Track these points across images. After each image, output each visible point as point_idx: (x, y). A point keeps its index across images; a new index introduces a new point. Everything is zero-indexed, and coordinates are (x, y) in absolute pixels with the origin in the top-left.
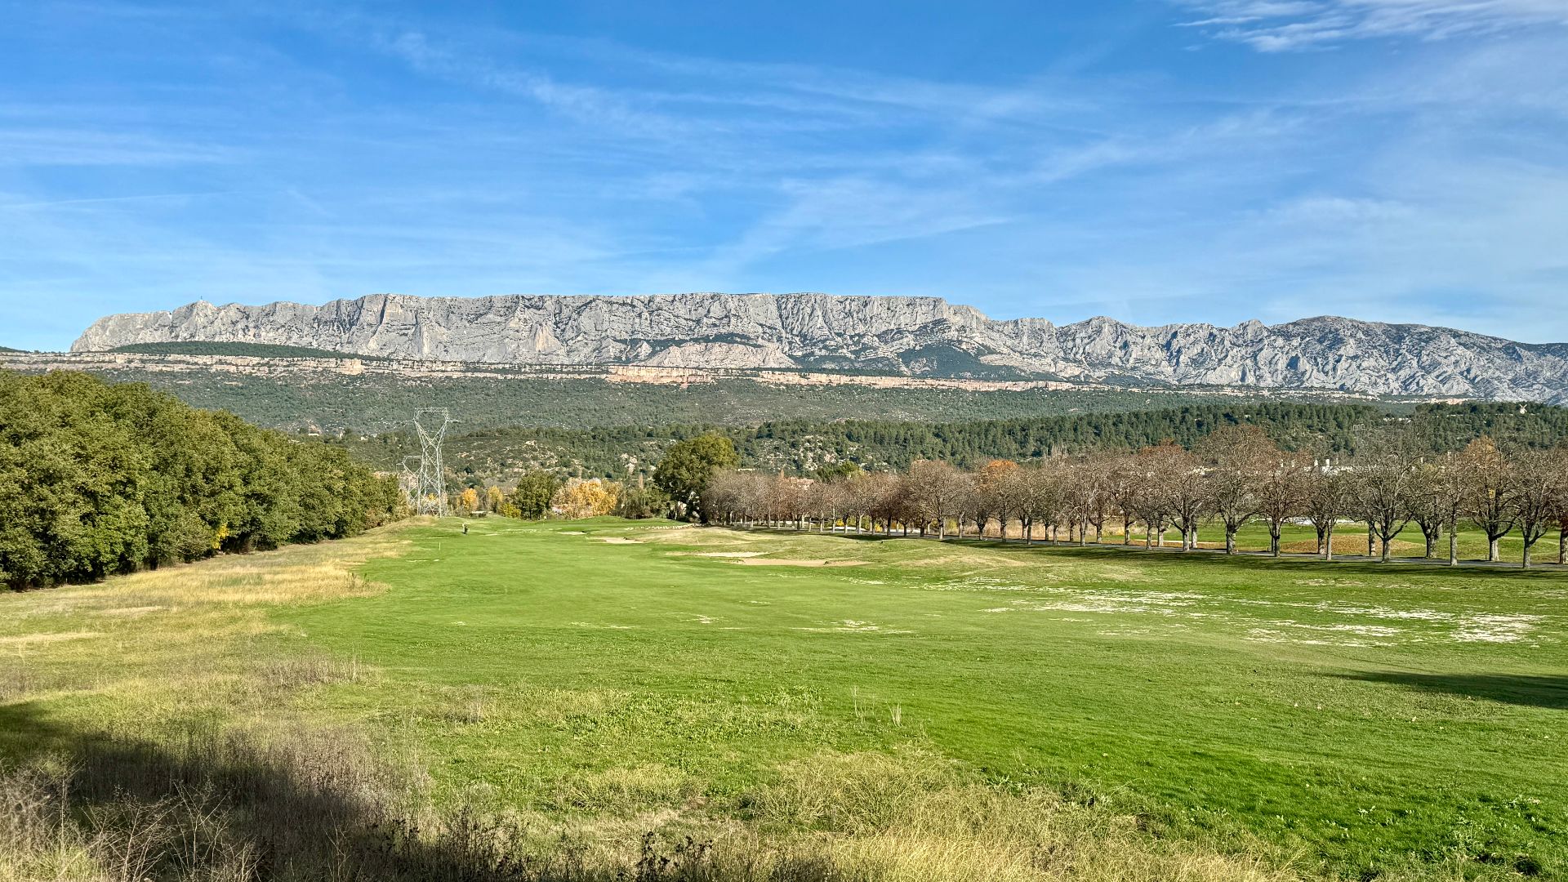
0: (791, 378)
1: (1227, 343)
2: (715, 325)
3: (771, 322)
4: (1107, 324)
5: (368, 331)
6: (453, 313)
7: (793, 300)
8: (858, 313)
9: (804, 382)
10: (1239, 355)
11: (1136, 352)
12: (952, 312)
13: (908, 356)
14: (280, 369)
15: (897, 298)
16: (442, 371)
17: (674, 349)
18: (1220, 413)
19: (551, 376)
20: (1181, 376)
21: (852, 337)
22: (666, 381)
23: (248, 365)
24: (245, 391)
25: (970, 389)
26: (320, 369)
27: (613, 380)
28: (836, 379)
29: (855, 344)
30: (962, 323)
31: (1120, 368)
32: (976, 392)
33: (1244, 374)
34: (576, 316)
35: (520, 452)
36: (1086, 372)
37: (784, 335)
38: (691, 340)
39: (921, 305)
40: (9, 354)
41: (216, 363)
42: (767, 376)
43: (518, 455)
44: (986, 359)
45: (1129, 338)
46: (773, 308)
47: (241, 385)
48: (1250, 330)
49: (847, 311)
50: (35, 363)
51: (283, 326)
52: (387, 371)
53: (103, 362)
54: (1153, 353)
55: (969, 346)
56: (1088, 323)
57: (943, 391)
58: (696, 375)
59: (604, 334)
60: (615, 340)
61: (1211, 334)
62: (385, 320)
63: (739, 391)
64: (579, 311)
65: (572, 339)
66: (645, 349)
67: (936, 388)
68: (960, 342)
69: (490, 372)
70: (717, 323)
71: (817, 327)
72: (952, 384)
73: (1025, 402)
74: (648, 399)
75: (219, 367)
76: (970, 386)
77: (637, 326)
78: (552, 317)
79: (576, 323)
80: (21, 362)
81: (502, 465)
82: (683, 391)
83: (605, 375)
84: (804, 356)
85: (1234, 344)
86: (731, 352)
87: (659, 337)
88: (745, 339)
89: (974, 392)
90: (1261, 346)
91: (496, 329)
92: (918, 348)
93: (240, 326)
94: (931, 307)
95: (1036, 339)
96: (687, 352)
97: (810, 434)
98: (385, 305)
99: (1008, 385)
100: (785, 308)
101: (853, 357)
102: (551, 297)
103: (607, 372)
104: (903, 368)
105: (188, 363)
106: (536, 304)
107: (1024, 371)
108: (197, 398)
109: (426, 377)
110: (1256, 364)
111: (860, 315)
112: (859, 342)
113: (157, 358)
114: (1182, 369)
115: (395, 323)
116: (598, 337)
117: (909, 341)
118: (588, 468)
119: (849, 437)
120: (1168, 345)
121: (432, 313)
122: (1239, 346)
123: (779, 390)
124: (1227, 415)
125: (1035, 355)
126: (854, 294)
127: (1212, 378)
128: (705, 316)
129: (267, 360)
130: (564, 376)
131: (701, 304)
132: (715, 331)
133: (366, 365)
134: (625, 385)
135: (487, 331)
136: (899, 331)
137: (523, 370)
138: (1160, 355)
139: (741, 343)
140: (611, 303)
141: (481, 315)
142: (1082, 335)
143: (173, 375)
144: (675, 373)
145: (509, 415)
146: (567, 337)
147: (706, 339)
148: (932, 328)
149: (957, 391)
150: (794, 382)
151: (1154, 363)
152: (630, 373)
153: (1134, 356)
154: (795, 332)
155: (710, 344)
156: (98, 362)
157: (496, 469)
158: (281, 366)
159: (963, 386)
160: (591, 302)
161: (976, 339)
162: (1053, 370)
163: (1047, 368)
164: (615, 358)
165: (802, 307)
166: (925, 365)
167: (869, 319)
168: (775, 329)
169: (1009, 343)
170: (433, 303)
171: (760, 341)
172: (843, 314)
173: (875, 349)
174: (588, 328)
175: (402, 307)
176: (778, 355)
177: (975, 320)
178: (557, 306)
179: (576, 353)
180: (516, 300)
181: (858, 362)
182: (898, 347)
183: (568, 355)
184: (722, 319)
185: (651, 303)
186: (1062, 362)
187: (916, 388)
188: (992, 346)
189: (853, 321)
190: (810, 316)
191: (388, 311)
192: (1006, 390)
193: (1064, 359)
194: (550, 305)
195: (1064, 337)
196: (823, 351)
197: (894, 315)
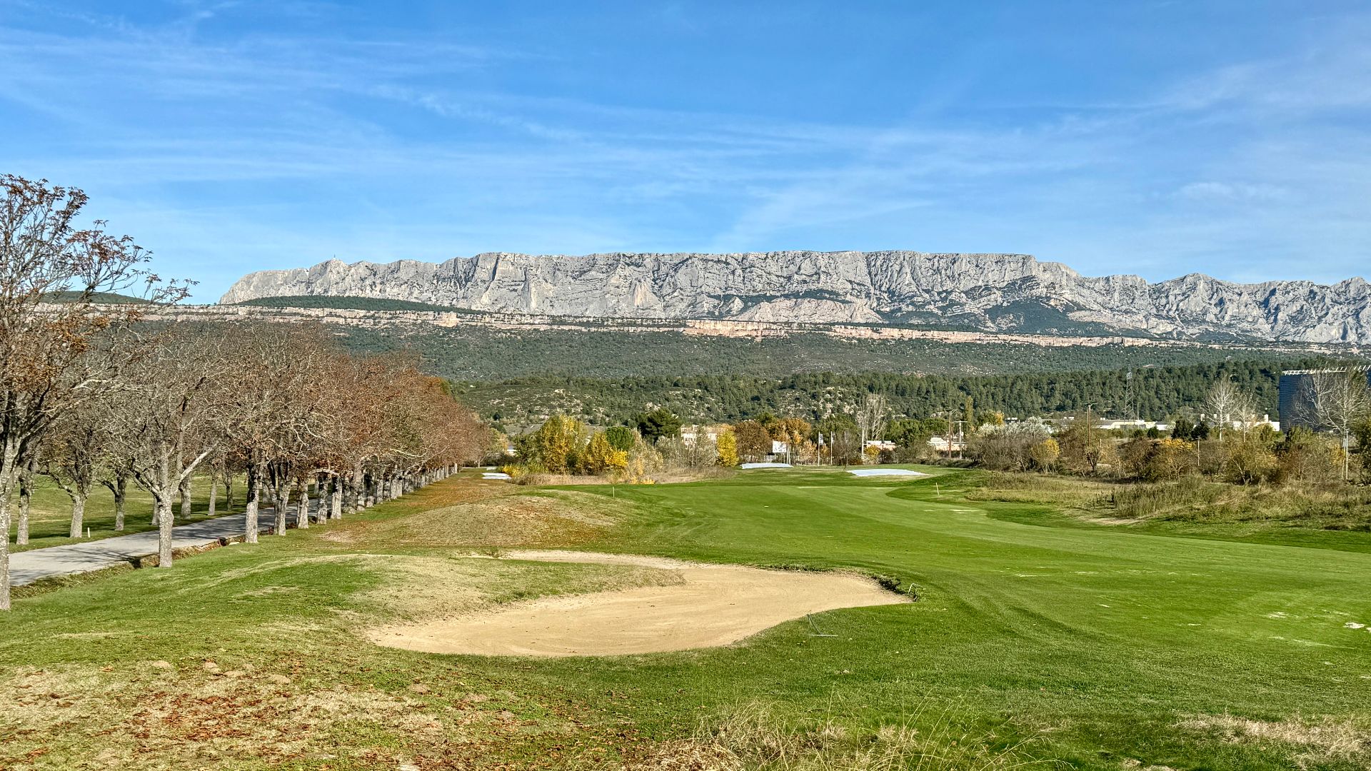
0: (863, 332)
1: (1328, 301)
2: (805, 282)
3: (860, 278)
4: (1202, 281)
5: (482, 287)
6: (559, 270)
7: (881, 258)
8: (946, 270)
9: (876, 336)
10: (1341, 313)
11: (1231, 309)
12: (1041, 268)
13: (995, 312)
14: (383, 321)
15: (986, 256)
16: (531, 324)
17: (765, 305)
18: (1256, 369)
19: (632, 329)
20: (1278, 334)
21: (939, 293)
22: (741, 334)
23: (355, 317)
24: (350, 342)
25: (1043, 344)
26: (419, 321)
27: (691, 334)
28: (908, 334)
29: (943, 300)
30: (1052, 279)
31: (1215, 325)
32: (1049, 347)
33: (1345, 332)
34: (673, 274)
35: (548, 400)
36: (1179, 329)
37: (872, 291)
38: (781, 296)
39: (1009, 262)
41: (327, 315)
42: (840, 330)
43: (546, 402)
44: (1075, 316)
45: (1225, 295)
46: (863, 265)
47: (348, 336)
48: (1352, 288)
49: (935, 267)
50: (167, 314)
51: (406, 283)
52: (479, 324)
53: (227, 313)
54: (1250, 310)
55: (1058, 303)
56: (1183, 280)
57: (1015, 346)
58: (769, 329)
59: (698, 291)
60: (709, 296)
61: (1311, 292)
62: (497, 277)
63: (809, 345)
64: (676, 268)
65: (669, 295)
66: (737, 304)
67: (1009, 343)
68: (1049, 298)
69: (575, 325)
70: (808, 280)
71: (906, 284)
72: (1025, 339)
73: (1099, 358)
74: (722, 351)
75: (330, 319)
76: (1043, 341)
77: (730, 283)
78: (651, 274)
79: (673, 280)
81: (530, 411)
82: (757, 344)
83: (683, 329)
84: (892, 312)
85: (1336, 302)
86: (819, 308)
87: (751, 293)
88: (834, 295)
89: (1047, 348)
90: (1363, 304)
91: (598, 285)
92: (1005, 304)
93: (368, 282)
94: (1020, 264)
95: (1128, 295)
96: (778, 308)
97: (831, 385)
98: (497, 262)
99: (1083, 341)
100: (875, 265)
101: (940, 313)
102: (650, 255)
103: (685, 326)
104: (989, 324)
105: (302, 315)
106: (636, 262)
107: (1113, 328)
109: (516, 329)
110: (1358, 322)
111: (948, 272)
112: (946, 298)
113: (275, 310)
114: (1280, 326)
115: (506, 279)
116: (693, 293)
117: (997, 298)
120: (1266, 303)
121: (540, 270)
122: (1340, 304)
123: (851, 344)
124: (1263, 371)
125: (1126, 312)
126: (943, 252)
127: (1311, 335)
128: (796, 273)
129: (372, 312)
130: (644, 329)
131: (792, 261)
132: (805, 288)
133: (460, 317)
134: (702, 339)
135: (590, 286)
136: (987, 288)
137: (606, 323)
138: (1257, 312)
139: (829, 299)
140: (706, 261)
141: (585, 272)
142: (1176, 292)
143: (289, 326)
144: (750, 327)
146: (664, 293)
147: (796, 295)
148: (1021, 285)
149: (1030, 346)
150: (867, 337)
151: (1251, 320)
153: (1229, 313)
154: (883, 289)
155: (799, 300)
157: (523, 416)
158: (384, 316)
159: (1036, 340)
160: (687, 259)
161: (1066, 296)
162: (1145, 327)
163: (1138, 325)
164: (706, 313)
165: (890, 264)
166: (1011, 322)
167: (957, 276)
168: (864, 285)
169: (1100, 299)
170: (541, 260)
171: (849, 298)
172: (931, 271)
173: (962, 305)
174: (684, 284)
175: (512, 264)
176: (865, 311)
177: (1065, 277)
178: (656, 263)
179: (672, 308)
180: (617, 258)
181: (945, 318)
182: (985, 303)
183: (664, 310)
184: (812, 275)
185: (745, 261)
186: (1154, 319)
187: (988, 343)
188: (1081, 303)
189: (941, 278)
190: (899, 273)
191: (499, 269)
192: (1080, 346)
193: (1156, 316)
194: (649, 262)
195: (1157, 294)
196: (910, 307)
197: (982, 273)
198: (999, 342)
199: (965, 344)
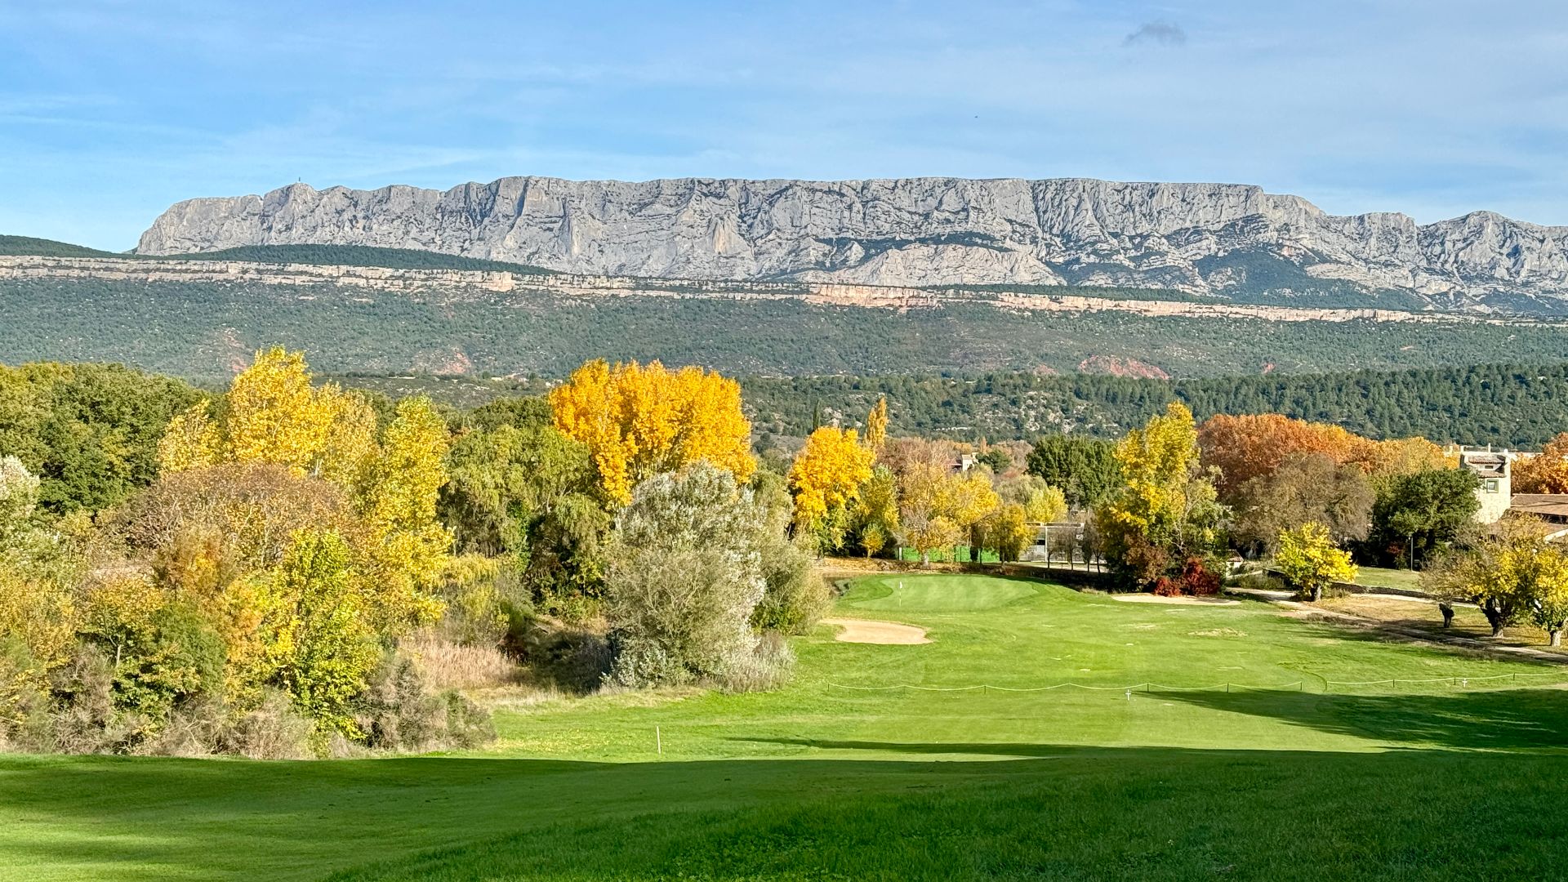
0: (1038, 302)
2: (948, 221)
3: (1023, 217)
4: (1490, 223)
5: (504, 224)
6: (610, 201)
7: (1052, 188)
8: (1141, 205)
9: (1055, 307)
11: (1530, 261)
12: (1271, 204)
13: (1207, 265)
14: (417, 283)
15: (1195, 185)
16: (608, 288)
17: (893, 253)
19: (738, 296)
21: (1131, 238)
22: (881, 303)
23: (380, 278)
24: (377, 311)
25: (1272, 318)
26: (463, 284)
27: (815, 302)
28: (1097, 304)
29: (1137, 247)
30: (1285, 219)
31: (1506, 283)
32: (1280, 322)
34: (767, 208)
36: (1458, 288)
37: (1040, 235)
38: (917, 240)
39: (1228, 196)
40: (105, 260)
41: (344, 275)
42: (1009, 300)
44: (1315, 270)
45: (1521, 241)
46: (1027, 198)
47: (372, 302)
49: (1126, 202)
50: (134, 271)
51: (399, 217)
52: (541, 288)
53: (214, 271)
54: (1555, 263)
55: (1293, 252)
56: (1464, 220)
57: (1235, 321)
58: (918, 297)
59: (802, 232)
60: (817, 240)
62: (525, 211)
63: (970, 319)
64: (771, 200)
65: (761, 237)
66: (857, 251)
67: (1227, 317)
68: (1280, 246)
69: (665, 289)
70: (952, 218)
71: (1086, 225)
72: (1249, 312)
73: (1345, 337)
74: (857, 327)
75: (347, 280)
76: (1272, 314)
77: (846, 222)
78: (736, 208)
79: (767, 217)
80: (119, 270)
82: (901, 316)
83: (804, 296)
84: (1068, 263)
86: (968, 258)
87: (874, 237)
88: (988, 241)
89: (1278, 322)
91: (665, 224)
92: (1221, 254)
93: (346, 216)
94: (1242, 198)
95: (1389, 241)
96: (911, 257)
97: (1033, 390)
98: (525, 191)
99: (1324, 315)
100: (1043, 198)
101: (1132, 265)
102: (736, 181)
103: (808, 292)
104: (1200, 280)
105: (311, 275)
106: (715, 191)
107: (1367, 288)
108: (324, 318)
109: (588, 295)
111: (1143, 208)
112: (1141, 244)
113: (275, 267)
115: (538, 214)
116: (795, 236)
117: (1209, 245)
118: (789, 424)
119: (1078, 394)
121: (584, 202)
123: (1023, 318)
126: (1137, 180)
128: (936, 209)
129: (401, 271)
130: (755, 296)
131: (931, 192)
132: (948, 229)
133: (517, 279)
134: (830, 308)
135: (654, 225)
136: (1197, 231)
137: (704, 288)
139: (982, 245)
140: (814, 191)
141: (646, 205)
142: (1454, 237)
143: (293, 288)
144: (892, 295)
145: (688, 345)
146: (755, 235)
147: (937, 240)
148: (1242, 227)
149: (1254, 321)
150: (1043, 307)
151: (1555, 276)
152: (836, 293)
153: (1527, 266)
154: (1055, 231)
155: (941, 247)
156: (208, 271)
158: (418, 277)
159: (1263, 314)
160: (787, 189)
161: (1305, 242)
162: (1411, 285)
163: (1402, 282)
164: (817, 263)
165: (1065, 198)
166: (1230, 278)
167: (1155, 214)
168: (1029, 227)
169: (1350, 247)
170: (585, 188)
171: (1008, 244)
172: (1120, 207)
173: (1163, 254)
174: (782, 223)
175: (547, 194)
176: (1031, 263)
177: (1303, 215)
178: (744, 194)
179: (766, 255)
180: (691, 185)
181: (1139, 273)
182: (1194, 252)
183: (756, 259)
184: (958, 213)
185: (865, 191)
186: (1424, 274)
187: (1201, 317)
188: (1325, 252)
189: (1134, 217)
190: (1076, 209)
191: (529, 199)
192: (1320, 321)
193: (1427, 270)
194: (734, 192)
195: (1429, 240)
196: (1092, 257)
197: (1191, 209)
198: (1215, 315)
199: (1172, 318)
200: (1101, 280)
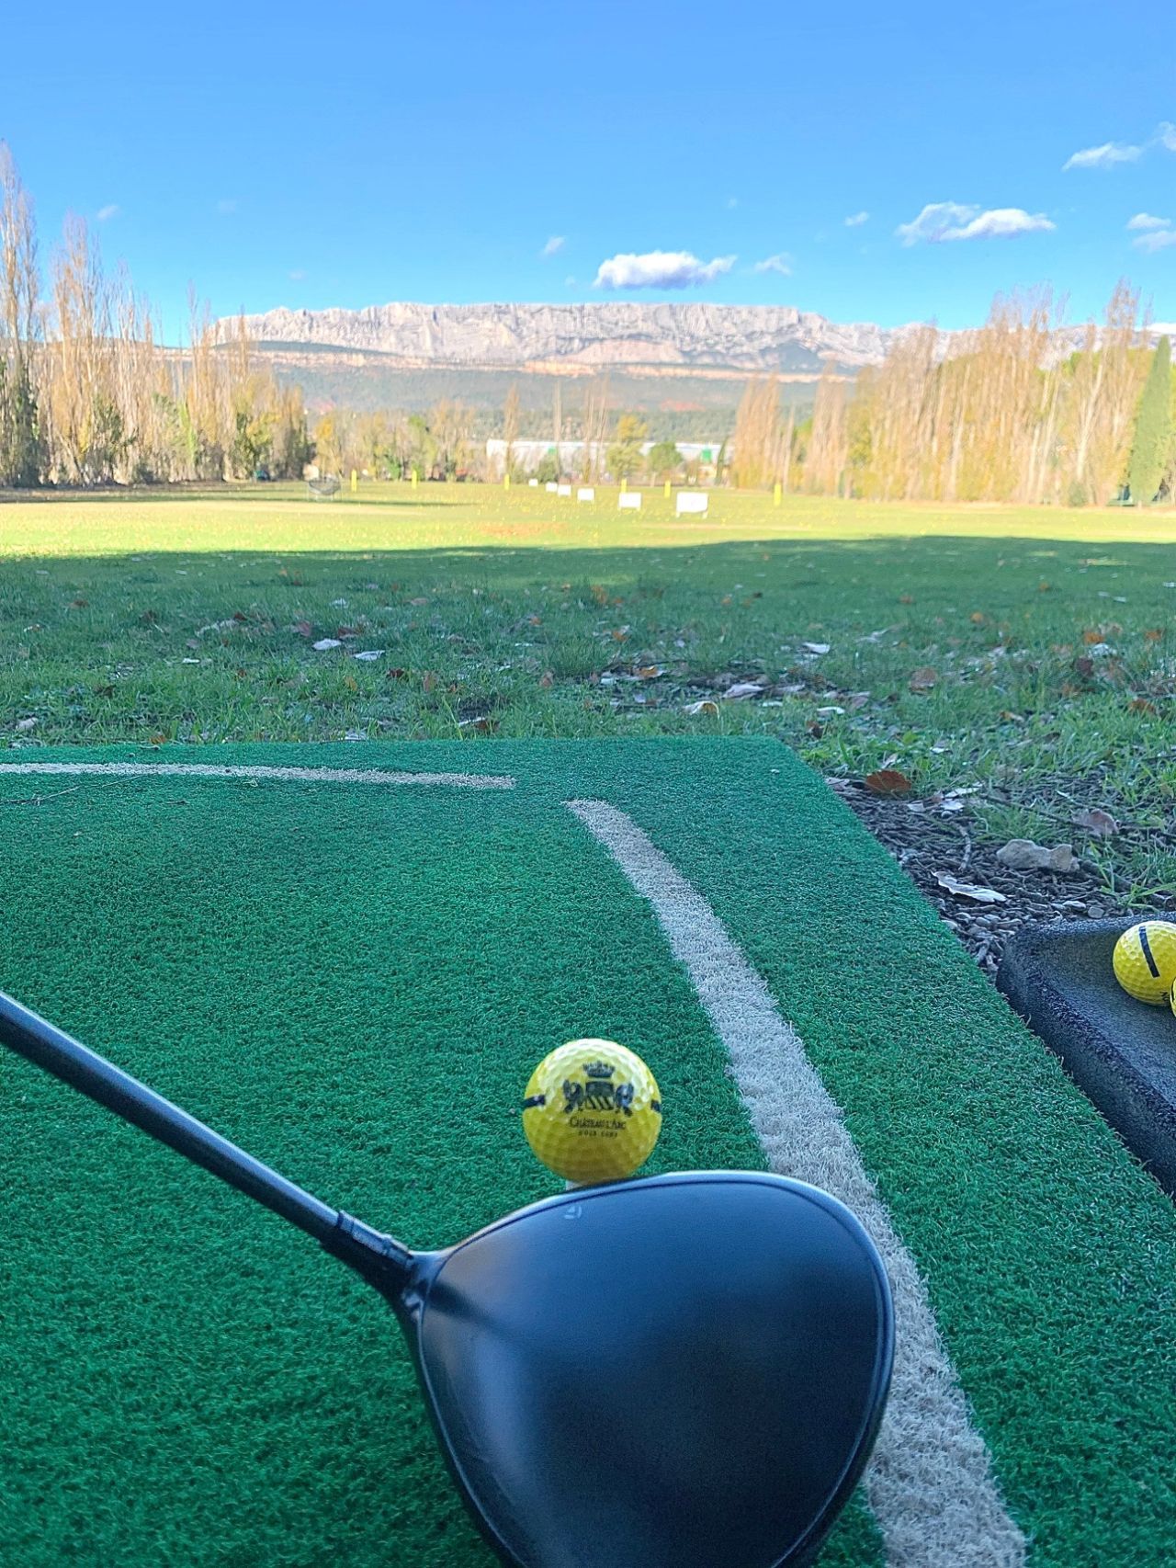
2: (628, 327)
3: (668, 325)
8: (732, 318)
17: (596, 345)
19: (486, 368)
21: (726, 337)
22: (563, 372)
24: (293, 377)
29: (728, 342)
34: (531, 320)
37: (677, 335)
38: (614, 338)
44: (817, 355)
47: (290, 372)
49: (724, 316)
55: (811, 344)
59: (550, 333)
60: (558, 338)
64: (534, 316)
66: (576, 343)
68: (805, 341)
70: (630, 325)
71: (702, 330)
77: (573, 327)
78: (515, 320)
84: (691, 351)
86: (637, 348)
88: (649, 338)
91: (476, 329)
92: (773, 346)
94: (786, 315)
95: (865, 339)
96: (603, 347)
101: (725, 352)
103: (523, 366)
107: (835, 365)
111: (734, 320)
112: (731, 340)
116: (546, 336)
117: (768, 341)
128: (622, 320)
132: (628, 331)
133: (366, 358)
136: (765, 332)
139: (643, 340)
146: (524, 335)
147: (621, 337)
148: (786, 330)
154: (686, 333)
155: (622, 342)
161: (818, 339)
164: (557, 351)
165: (692, 314)
166: (776, 359)
167: (740, 323)
168: (671, 330)
169: (844, 342)
171: (659, 340)
172: (721, 319)
173: (742, 346)
174: (539, 329)
176: (669, 351)
179: (530, 347)
181: (728, 356)
182: (759, 344)
183: (525, 349)
188: (829, 344)
189: (728, 325)
190: (697, 320)
191: (404, 316)
196: (704, 347)
197: (758, 320)
200: (706, 360)
